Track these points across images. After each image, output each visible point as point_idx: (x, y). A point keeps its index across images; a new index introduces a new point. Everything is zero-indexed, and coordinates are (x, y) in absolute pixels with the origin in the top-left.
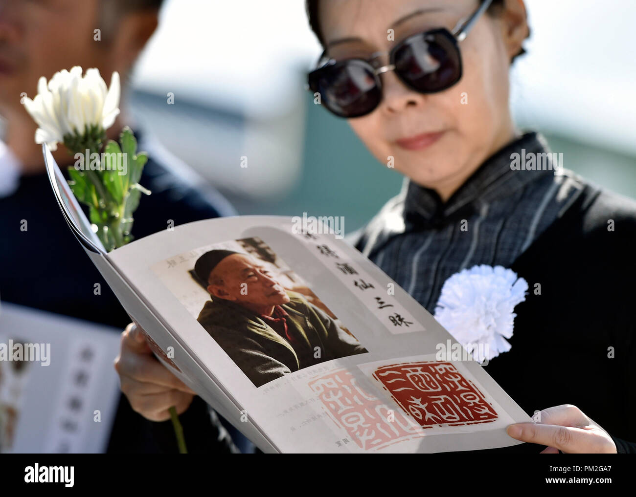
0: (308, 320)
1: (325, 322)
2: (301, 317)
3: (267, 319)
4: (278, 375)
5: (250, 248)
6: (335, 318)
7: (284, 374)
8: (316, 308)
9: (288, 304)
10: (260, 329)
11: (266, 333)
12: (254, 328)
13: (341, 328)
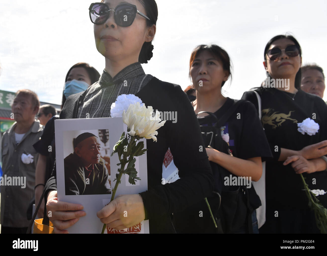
0: (99, 173)
1: (105, 175)
2: (97, 171)
3: (86, 169)
4: (74, 194)
5: (102, 135)
6: (110, 175)
7: (76, 194)
8: (106, 168)
9: (97, 165)
10: (81, 172)
11: (81, 175)
12: (79, 171)
13: (109, 180)
